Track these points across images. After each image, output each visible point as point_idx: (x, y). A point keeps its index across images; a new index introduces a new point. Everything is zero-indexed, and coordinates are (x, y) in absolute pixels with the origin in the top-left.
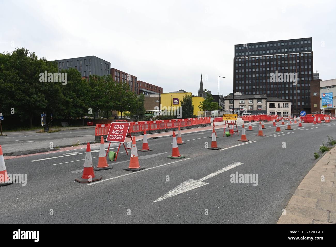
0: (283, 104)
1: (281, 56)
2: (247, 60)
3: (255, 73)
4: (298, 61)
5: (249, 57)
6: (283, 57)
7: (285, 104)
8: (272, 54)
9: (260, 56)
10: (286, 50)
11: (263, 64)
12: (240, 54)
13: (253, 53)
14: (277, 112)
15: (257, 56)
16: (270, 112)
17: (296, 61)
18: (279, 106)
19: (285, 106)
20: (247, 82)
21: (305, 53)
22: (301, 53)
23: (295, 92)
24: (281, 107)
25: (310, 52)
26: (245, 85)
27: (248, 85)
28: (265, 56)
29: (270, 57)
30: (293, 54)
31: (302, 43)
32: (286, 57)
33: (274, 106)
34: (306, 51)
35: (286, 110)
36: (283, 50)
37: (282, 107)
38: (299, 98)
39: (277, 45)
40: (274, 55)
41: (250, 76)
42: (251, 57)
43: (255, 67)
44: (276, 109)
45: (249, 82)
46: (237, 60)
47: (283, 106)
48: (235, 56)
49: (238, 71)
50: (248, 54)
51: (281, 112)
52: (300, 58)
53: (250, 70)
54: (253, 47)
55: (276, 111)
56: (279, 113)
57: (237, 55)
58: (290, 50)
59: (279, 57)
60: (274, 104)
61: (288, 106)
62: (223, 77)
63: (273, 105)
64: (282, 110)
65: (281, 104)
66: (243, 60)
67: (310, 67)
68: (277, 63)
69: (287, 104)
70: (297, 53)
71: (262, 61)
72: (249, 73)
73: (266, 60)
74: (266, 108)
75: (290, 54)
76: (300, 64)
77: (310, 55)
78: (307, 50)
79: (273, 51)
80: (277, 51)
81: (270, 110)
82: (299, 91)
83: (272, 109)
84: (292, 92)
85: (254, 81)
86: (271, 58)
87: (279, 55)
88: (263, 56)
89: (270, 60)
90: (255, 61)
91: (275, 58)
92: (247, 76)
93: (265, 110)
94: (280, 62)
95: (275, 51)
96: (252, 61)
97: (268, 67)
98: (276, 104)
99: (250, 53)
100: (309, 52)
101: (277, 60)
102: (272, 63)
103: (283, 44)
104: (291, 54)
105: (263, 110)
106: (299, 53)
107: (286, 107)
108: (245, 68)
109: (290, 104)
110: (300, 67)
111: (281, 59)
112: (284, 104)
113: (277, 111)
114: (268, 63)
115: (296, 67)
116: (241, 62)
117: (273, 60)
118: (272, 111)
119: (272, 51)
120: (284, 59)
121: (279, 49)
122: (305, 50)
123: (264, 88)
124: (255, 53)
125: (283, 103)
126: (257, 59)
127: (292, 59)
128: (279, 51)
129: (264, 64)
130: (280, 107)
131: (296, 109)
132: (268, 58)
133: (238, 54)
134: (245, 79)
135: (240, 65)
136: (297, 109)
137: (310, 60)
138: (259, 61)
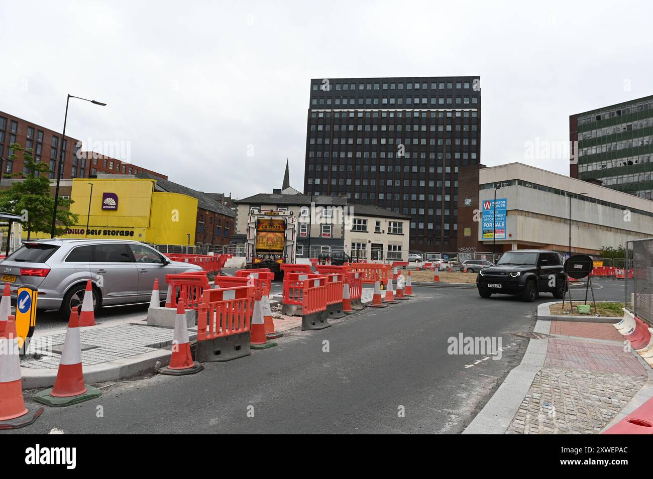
0: (390, 224)
1: (413, 112)
2: (337, 116)
3: (355, 148)
4: (449, 128)
5: (342, 110)
6: (416, 115)
7: (395, 224)
8: (393, 106)
9: (366, 110)
10: (425, 101)
11: (371, 128)
12: (322, 101)
13: (352, 102)
14: (372, 244)
15: (359, 110)
16: (353, 245)
17: (445, 128)
18: (378, 229)
19: (395, 230)
20: (334, 169)
21: (465, 110)
22: (457, 110)
23: (439, 198)
24: (383, 231)
25: (476, 110)
26: (331, 175)
27: (338, 175)
28: (377, 110)
29: (388, 113)
30: (440, 110)
31: (459, 86)
32: (424, 115)
33: (365, 228)
34: (466, 106)
35: (395, 239)
36: (417, 101)
37: (387, 231)
38: (447, 213)
39: (405, 86)
40: (398, 110)
41: (342, 155)
42: (346, 110)
43: (355, 135)
44: (370, 237)
45: (338, 168)
46: (314, 116)
47: (390, 229)
48: (312, 106)
49: (316, 141)
50: (341, 102)
51: (382, 245)
52: (453, 121)
53: (343, 142)
54: (353, 87)
55: (369, 242)
56: (377, 247)
57: (315, 102)
58: (433, 101)
59: (409, 115)
60: (365, 222)
61: (400, 230)
62: (93, 102)
63: (362, 224)
64: (385, 240)
65: (384, 224)
66: (328, 116)
67: (474, 142)
68: (404, 128)
69: (400, 224)
70: (448, 110)
71: (372, 121)
72: (339, 148)
73: (380, 121)
74: (343, 233)
75: (432, 110)
76: (453, 135)
77: (474, 115)
78: (468, 103)
79: (396, 101)
80: (404, 101)
81: (352, 239)
82: (447, 198)
83: (359, 236)
84: (433, 200)
85: (350, 168)
86: (392, 115)
87: (407, 110)
88: (374, 110)
89: (387, 121)
90: (356, 121)
91: (401, 116)
92: (335, 154)
93: (339, 236)
94: (410, 126)
95: (400, 101)
96: (349, 121)
97: (383, 138)
98: (371, 223)
99: (345, 102)
100: (473, 110)
101: (404, 121)
102: (391, 128)
103: (417, 86)
104: (435, 110)
105: (334, 237)
106: (451, 110)
107: (397, 231)
108: (332, 135)
109: (406, 226)
110: (453, 142)
111: (413, 121)
112: (392, 224)
113: (372, 242)
114: (384, 128)
115: (444, 142)
116: (324, 121)
117: (396, 121)
118: (359, 242)
119: (392, 101)
120: (420, 121)
121: (408, 97)
122: (465, 103)
123: (371, 185)
124: (357, 101)
125: (388, 220)
126: (360, 115)
127: (437, 122)
128: (409, 101)
129: (375, 128)
130: (381, 231)
131: (439, 239)
132: (384, 115)
133: (318, 102)
134: (331, 161)
135: (320, 128)
136: (442, 239)
137: (474, 128)
138: (363, 121)
